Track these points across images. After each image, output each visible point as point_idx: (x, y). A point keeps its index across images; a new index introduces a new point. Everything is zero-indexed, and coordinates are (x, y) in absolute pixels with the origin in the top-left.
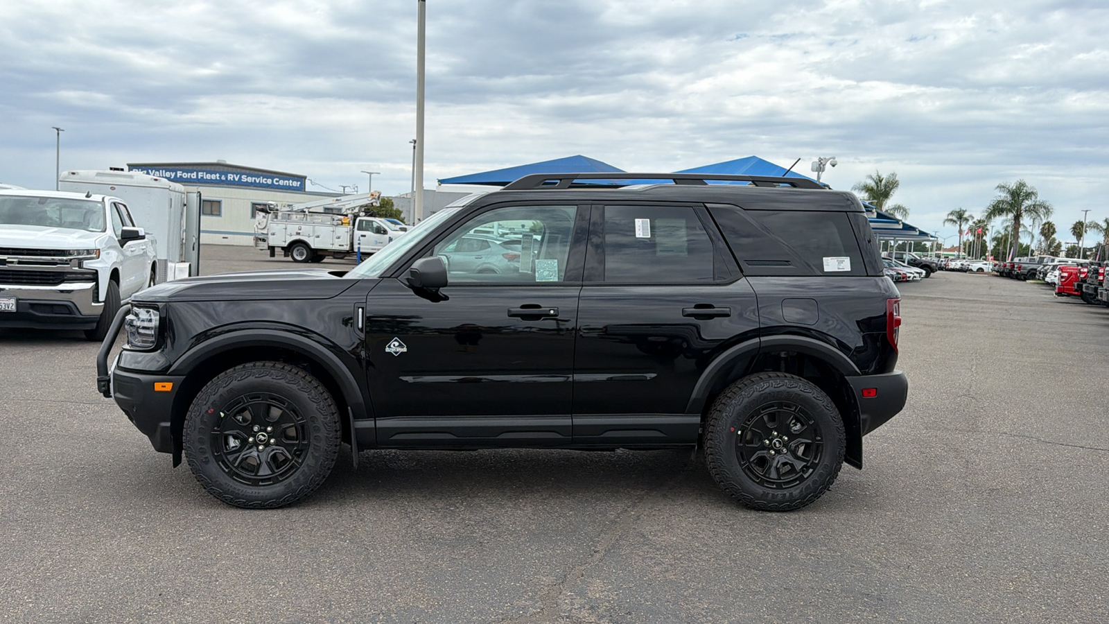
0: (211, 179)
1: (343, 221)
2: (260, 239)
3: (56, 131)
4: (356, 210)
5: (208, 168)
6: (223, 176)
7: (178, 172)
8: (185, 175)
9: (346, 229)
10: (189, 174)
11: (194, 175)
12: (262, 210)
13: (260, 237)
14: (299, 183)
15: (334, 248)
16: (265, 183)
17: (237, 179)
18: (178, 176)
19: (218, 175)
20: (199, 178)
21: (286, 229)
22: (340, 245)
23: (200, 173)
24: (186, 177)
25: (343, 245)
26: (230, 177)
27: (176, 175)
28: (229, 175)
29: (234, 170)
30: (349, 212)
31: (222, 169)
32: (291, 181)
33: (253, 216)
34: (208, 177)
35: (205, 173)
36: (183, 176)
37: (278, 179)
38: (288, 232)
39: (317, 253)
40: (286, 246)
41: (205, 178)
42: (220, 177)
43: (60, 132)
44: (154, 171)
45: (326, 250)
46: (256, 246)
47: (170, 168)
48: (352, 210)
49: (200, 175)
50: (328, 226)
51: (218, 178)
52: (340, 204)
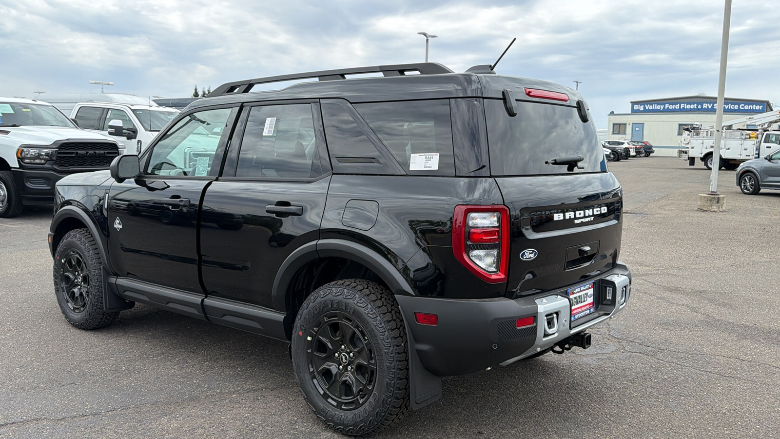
0: (690, 108)
1: (751, 136)
2: (683, 152)
3: (576, 84)
4: (766, 126)
5: (688, 100)
6: (700, 105)
7: (666, 105)
8: (671, 107)
9: (753, 142)
10: (674, 106)
11: (677, 107)
12: (687, 130)
13: (683, 150)
14: (761, 107)
15: (741, 158)
16: (733, 108)
17: (710, 107)
18: (666, 108)
19: (695, 105)
20: (682, 108)
21: (703, 143)
22: (747, 156)
23: (682, 105)
24: (671, 108)
25: (749, 156)
26: (705, 106)
27: (665, 107)
28: (704, 104)
29: (709, 100)
30: (760, 127)
31: (699, 100)
32: (754, 106)
33: (680, 134)
34: (688, 107)
35: (686, 104)
36: (670, 108)
37: (743, 105)
38: (705, 146)
39: (729, 162)
40: (702, 157)
41: (685, 108)
42: (697, 106)
43: (579, 84)
44: (649, 105)
45: (735, 160)
46: (679, 157)
47: (661, 102)
48: (762, 126)
49: (682, 106)
50: (737, 140)
51: (696, 107)
52: (752, 121)
